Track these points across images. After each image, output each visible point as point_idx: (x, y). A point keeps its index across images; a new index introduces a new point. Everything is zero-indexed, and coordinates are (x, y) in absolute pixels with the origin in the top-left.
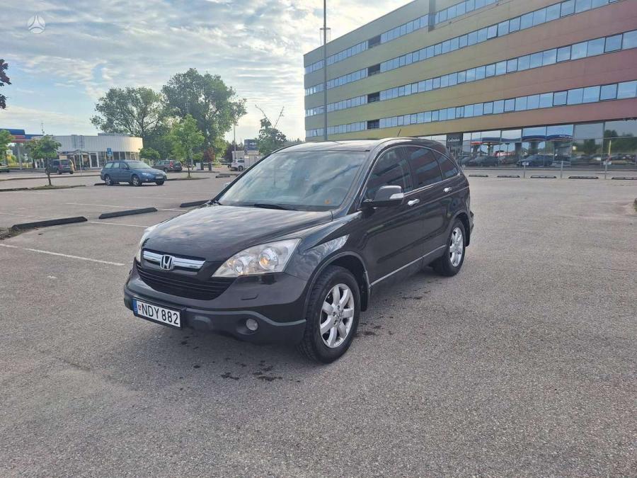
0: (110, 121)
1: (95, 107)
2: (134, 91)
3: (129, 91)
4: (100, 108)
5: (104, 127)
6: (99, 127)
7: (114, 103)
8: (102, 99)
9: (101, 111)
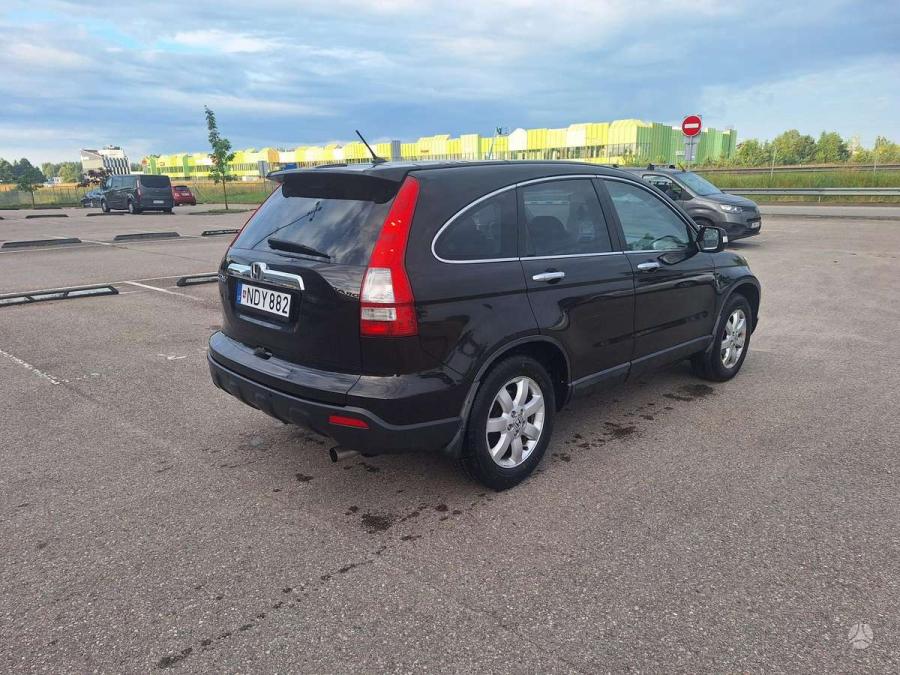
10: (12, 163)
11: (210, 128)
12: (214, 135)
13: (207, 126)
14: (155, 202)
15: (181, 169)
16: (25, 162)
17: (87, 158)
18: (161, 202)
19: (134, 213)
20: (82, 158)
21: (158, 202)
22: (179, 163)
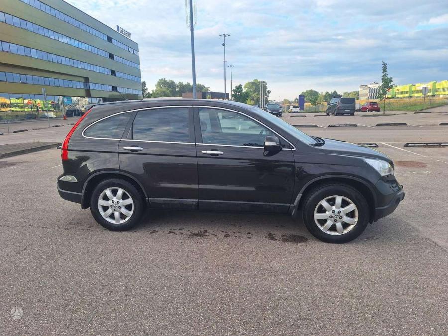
10: (330, 93)
11: (383, 72)
12: (384, 76)
13: (382, 71)
14: (346, 110)
15: (407, 92)
16: (335, 92)
17: (362, 89)
18: (349, 110)
19: (336, 116)
20: (360, 89)
21: (347, 110)
22: (407, 89)
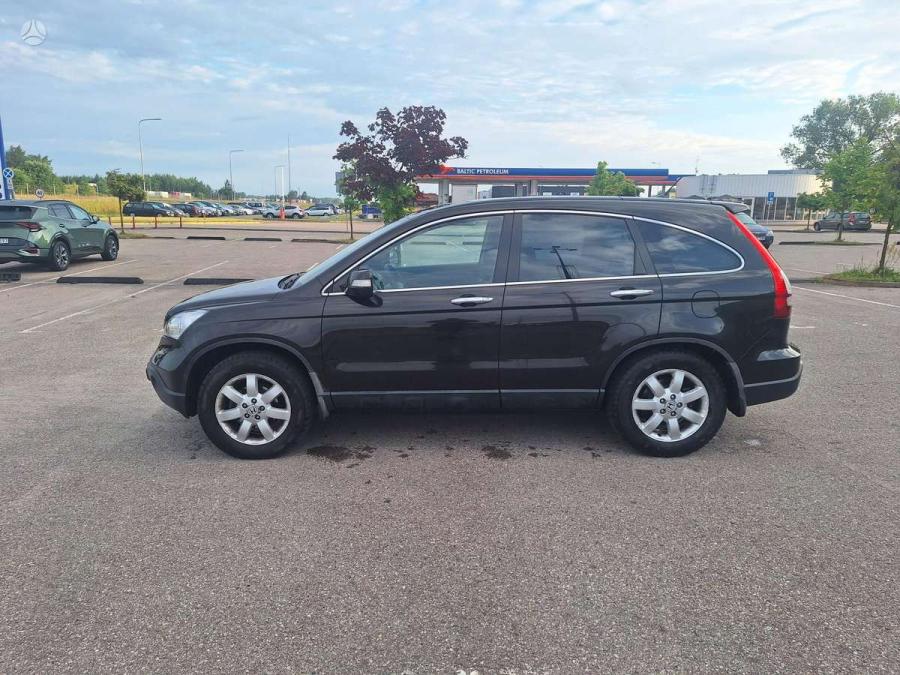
0: (810, 151)
1: (792, 131)
2: (862, 99)
3: (854, 102)
4: (798, 133)
5: (799, 161)
6: (790, 160)
7: (824, 122)
8: (806, 118)
9: (799, 136)
